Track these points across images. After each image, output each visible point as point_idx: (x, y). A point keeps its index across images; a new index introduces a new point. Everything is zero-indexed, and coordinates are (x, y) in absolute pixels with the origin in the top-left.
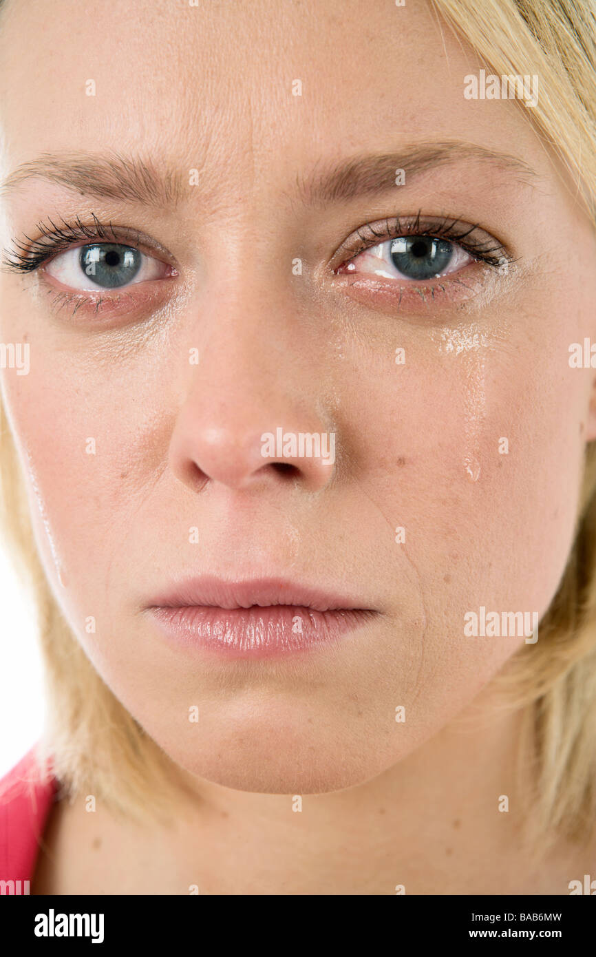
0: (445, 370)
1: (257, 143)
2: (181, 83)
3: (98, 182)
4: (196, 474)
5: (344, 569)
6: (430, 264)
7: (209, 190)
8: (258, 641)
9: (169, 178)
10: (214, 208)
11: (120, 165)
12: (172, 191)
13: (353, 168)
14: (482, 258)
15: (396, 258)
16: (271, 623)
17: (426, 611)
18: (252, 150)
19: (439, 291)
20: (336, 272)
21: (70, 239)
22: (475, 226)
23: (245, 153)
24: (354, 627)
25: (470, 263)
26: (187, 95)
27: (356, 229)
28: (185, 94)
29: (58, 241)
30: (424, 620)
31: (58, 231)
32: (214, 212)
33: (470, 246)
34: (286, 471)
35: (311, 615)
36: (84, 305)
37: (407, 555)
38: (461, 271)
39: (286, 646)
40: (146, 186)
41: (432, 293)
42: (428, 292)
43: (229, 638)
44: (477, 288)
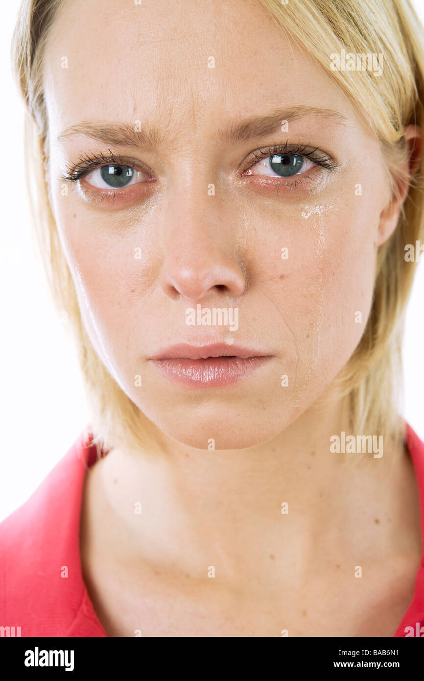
0: (302, 226)
1: (197, 111)
2: (155, 82)
3: (113, 138)
4: (173, 291)
5: (257, 336)
6: (291, 168)
7: (172, 138)
8: (210, 379)
9: (151, 134)
10: (175, 147)
11: (125, 129)
12: (153, 140)
13: (248, 125)
14: (320, 164)
15: (273, 166)
16: (216, 369)
17: (297, 354)
18: (194, 115)
19: (298, 183)
20: (242, 176)
21: (97, 164)
22: (317, 149)
23: (191, 117)
24: (260, 366)
25: (314, 167)
26: (159, 89)
27: (252, 152)
28: (157, 87)
29: (90, 165)
30: (297, 359)
31: (90, 160)
32: (175, 149)
33: (314, 159)
34: (221, 288)
35: (237, 363)
36: (106, 197)
37: (287, 326)
38: (309, 172)
39: (225, 381)
40: (139, 138)
41: (295, 185)
42: (292, 184)
43: (196, 377)
44: (318, 180)
